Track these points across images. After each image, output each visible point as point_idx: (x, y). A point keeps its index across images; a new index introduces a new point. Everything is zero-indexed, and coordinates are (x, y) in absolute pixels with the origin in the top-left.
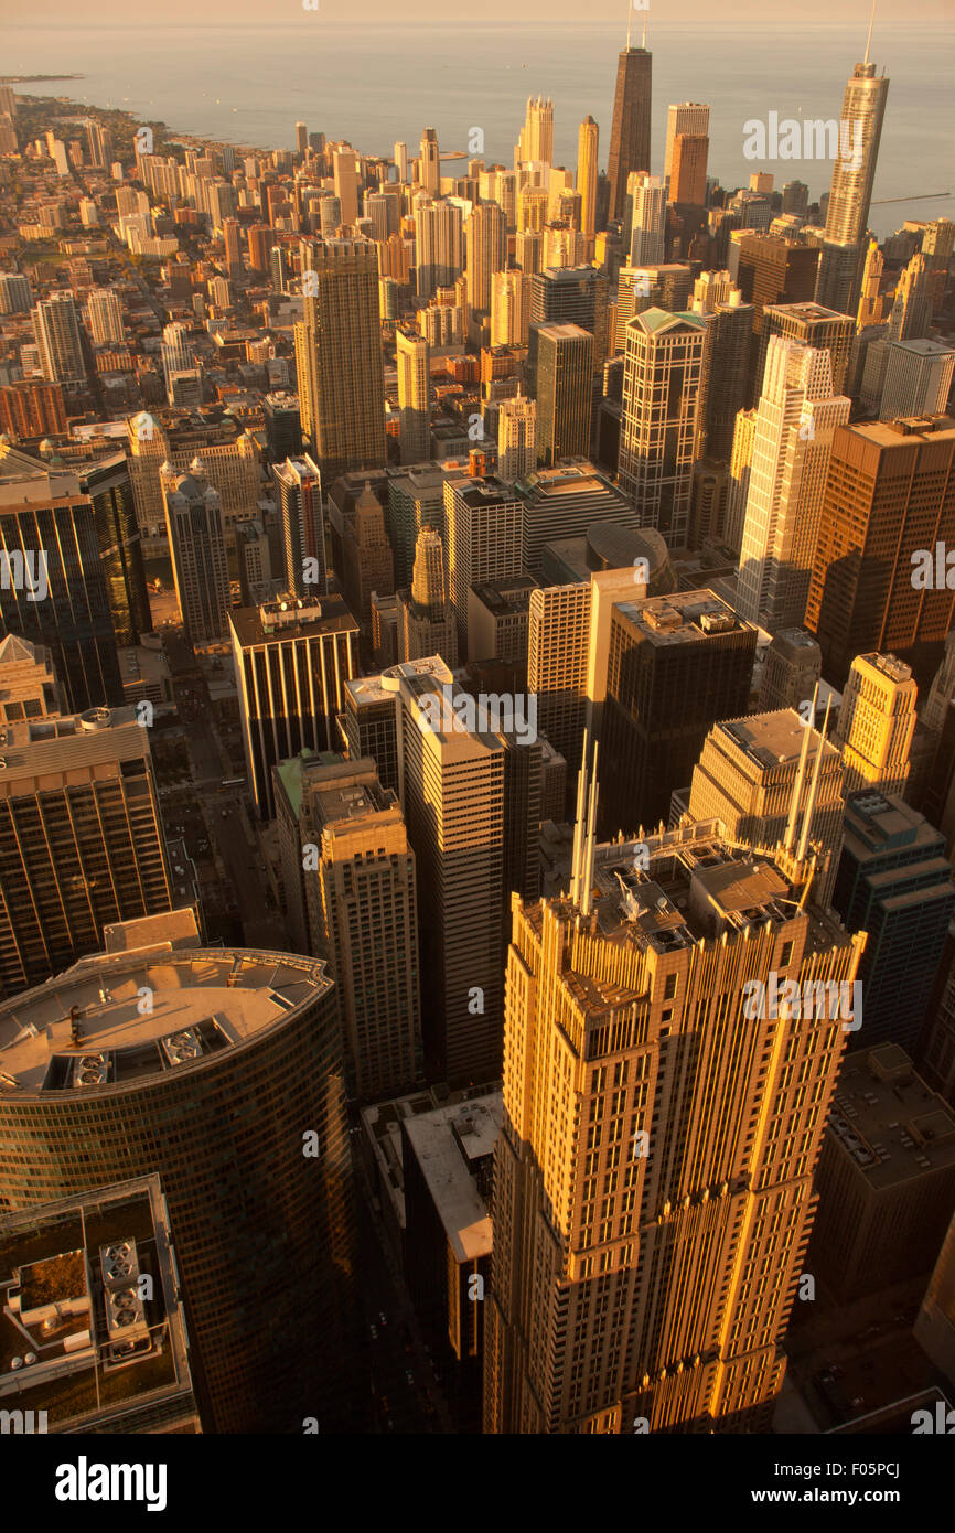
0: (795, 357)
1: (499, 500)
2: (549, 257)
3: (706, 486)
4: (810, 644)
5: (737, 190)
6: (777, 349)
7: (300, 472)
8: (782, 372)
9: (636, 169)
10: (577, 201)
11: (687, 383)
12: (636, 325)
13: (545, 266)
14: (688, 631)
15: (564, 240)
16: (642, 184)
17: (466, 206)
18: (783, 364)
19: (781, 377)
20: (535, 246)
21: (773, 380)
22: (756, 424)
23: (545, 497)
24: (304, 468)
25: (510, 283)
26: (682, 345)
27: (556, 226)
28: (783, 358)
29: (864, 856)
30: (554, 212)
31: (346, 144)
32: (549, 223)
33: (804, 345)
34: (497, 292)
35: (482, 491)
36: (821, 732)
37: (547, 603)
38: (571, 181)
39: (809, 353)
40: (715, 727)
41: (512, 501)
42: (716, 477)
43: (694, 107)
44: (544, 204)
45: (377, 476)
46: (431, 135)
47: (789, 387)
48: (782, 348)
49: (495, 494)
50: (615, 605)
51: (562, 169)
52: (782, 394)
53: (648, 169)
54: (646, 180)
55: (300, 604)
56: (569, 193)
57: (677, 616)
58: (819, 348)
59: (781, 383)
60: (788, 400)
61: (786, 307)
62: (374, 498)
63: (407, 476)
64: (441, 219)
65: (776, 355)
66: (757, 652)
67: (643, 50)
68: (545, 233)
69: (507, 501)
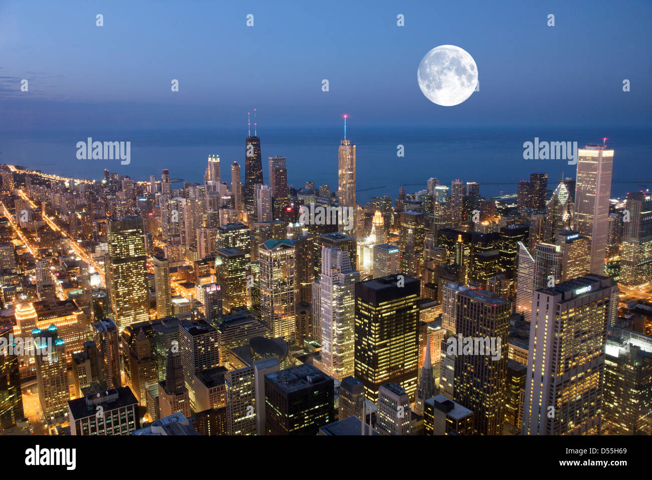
0: (334, 256)
1: (206, 331)
2: (222, 220)
3: (302, 315)
4: (358, 383)
5: (301, 189)
6: (325, 253)
7: (107, 326)
8: (329, 262)
9: (257, 182)
10: (232, 197)
11: (289, 270)
12: (263, 247)
13: (220, 224)
14: (301, 384)
15: (228, 213)
16: (260, 188)
17: (184, 200)
18: (329, 259)
19: (329, 264)
20: (215, 216)
21: (326, 265)
22: (321, 285)
24: (109, 324)
25: (205, 233)
26: (284, 254)
27: (224, 207)
28: (329, 256)
32: (221, 206)
33: (337, 250)
34: (200, 237)
35: (198, 327)
37: (233, 378)
38: (229, 188)
39: (339, 253)
40: (320, 429)
41: (212, 331)
42: (306, 311)
43: (279, 158)
44: (218, 198)
46: (166, 173)
47: (333, 268)
48: (328, 252)
49: (204, 328)
50: (266, 377)
51: (225, 184)
52: (330, 271)
53: (262, 183)
54: (262, 186)
55: (107, 393)
56: (229, 193)
57: (296, 377)
58: (343, 250)
59: (329, 267)
60: (333, 274)
61: (327, 235)
62: (144, 335)
63: (161, 323)
64: (172, 207)
65: (325, 255)
66: (335, 389)
67: (256, 137)
68: (220, 211)
69: (210, 331)
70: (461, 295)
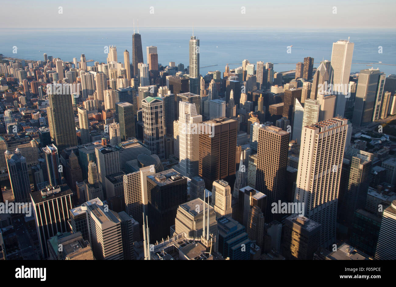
0: (186, 106)
1: (112, 151)
2: (119, 85)
3: (168, 141)
4: (201, 180)
5: (166, 66)
6: (182, 104)
7: (51, 149)
8: (184, 110)
9: (140, 62)
10: (125, 71)
11: (160, 115)
12: (144, 101)
13: (118, 88)
14: (168, 181)
15: (123, 81)
16: (142, 66)
17: (95, 73)
18: (184, 108)
20: (115, 83)
21: (182, 112)
22: (179, 124)
23: (124, 149)
24: (52, 148)
25: (109, 93)
26: (157, 105)
27: (120, 77)
28: (184, 107)
29: (225, 236)
30: (119, 74)
31: (59, 59)
32: (118, 77)
33: (188, 103)
34: (106, 95)
35: (106, 149)
36: (208, 203)
37: (128, 178)
38: (123, 66)
39: (190, 105)
40: (179, 206)
41: (115, 151)
42: (170, 139)
43: (153, 47)
44: (116, 72)
45: (75, 148)
46: (83, 56)
47: (186, 114)
48: (183, 104)
49: (110, 150)
50: (147, 177)
51: (120, 63)
52: (184, 116)
53: (143, 62)
54: (143, 65)
55: (54, 188)
56: (123, 69)
57: (165, 177)
58: (192, 103)
59: (184, 113)
60: (186, 117)
61: (182, 94)
62: (74, 154)
63: (84, 147)
64: (88, 77)
65: (182, 106)
66: (188, 184)
67: (138, 34)
68: (117, 79)
69: (114, 151)
70: (261, 129)
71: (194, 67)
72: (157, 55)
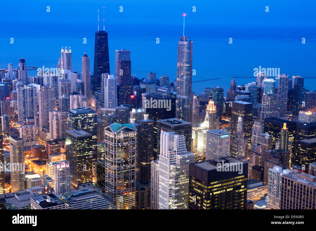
0: (171, 139)
1: (55, 204)
2: (72, 105)
5: (143, 79)
8: (167, 144)
9: (104, 72)
10: (82, 84)
11: (130, 151)
12: (108, 129)
13: (71, 108)
15: (78, 99)
16: (107, 77)
17: (38, 87)
18: (167, 142)
19: (167, 146)
20: (66, 102)
21: (164, 147)
22: (159, 165)
23: (75, 201)
25: (57, 116)
26: (127, 136)
27: (75, 93)
28: (167, 139)
30: (73, 88)
32: (72, 92)
33: (174, 134)
34: (52, 119)
35: (48, 200)
38: (79, 77)
39: (176, 136)
41: (61, 204)
42: (145, 187)
43: (124, 51)
44: (69, 85)
46: (23, 61)
47: (170, 150)
49: (53, 201)
51: (76, 73)
52: (167, 153)
53: (109, 72)
54: (109, 76)
56: (79, 81)
58: (179, 134)
59: (167, 149)
60: (170, 155)
61: (166, 120)
63: (14, 196)
64: (28, 92)
65: (164, 138)
67: (104, 32)
68: (71, 96)
69: (59, 204)
70: (285, 177)
71: (184, 80)
72: (130, 62)
